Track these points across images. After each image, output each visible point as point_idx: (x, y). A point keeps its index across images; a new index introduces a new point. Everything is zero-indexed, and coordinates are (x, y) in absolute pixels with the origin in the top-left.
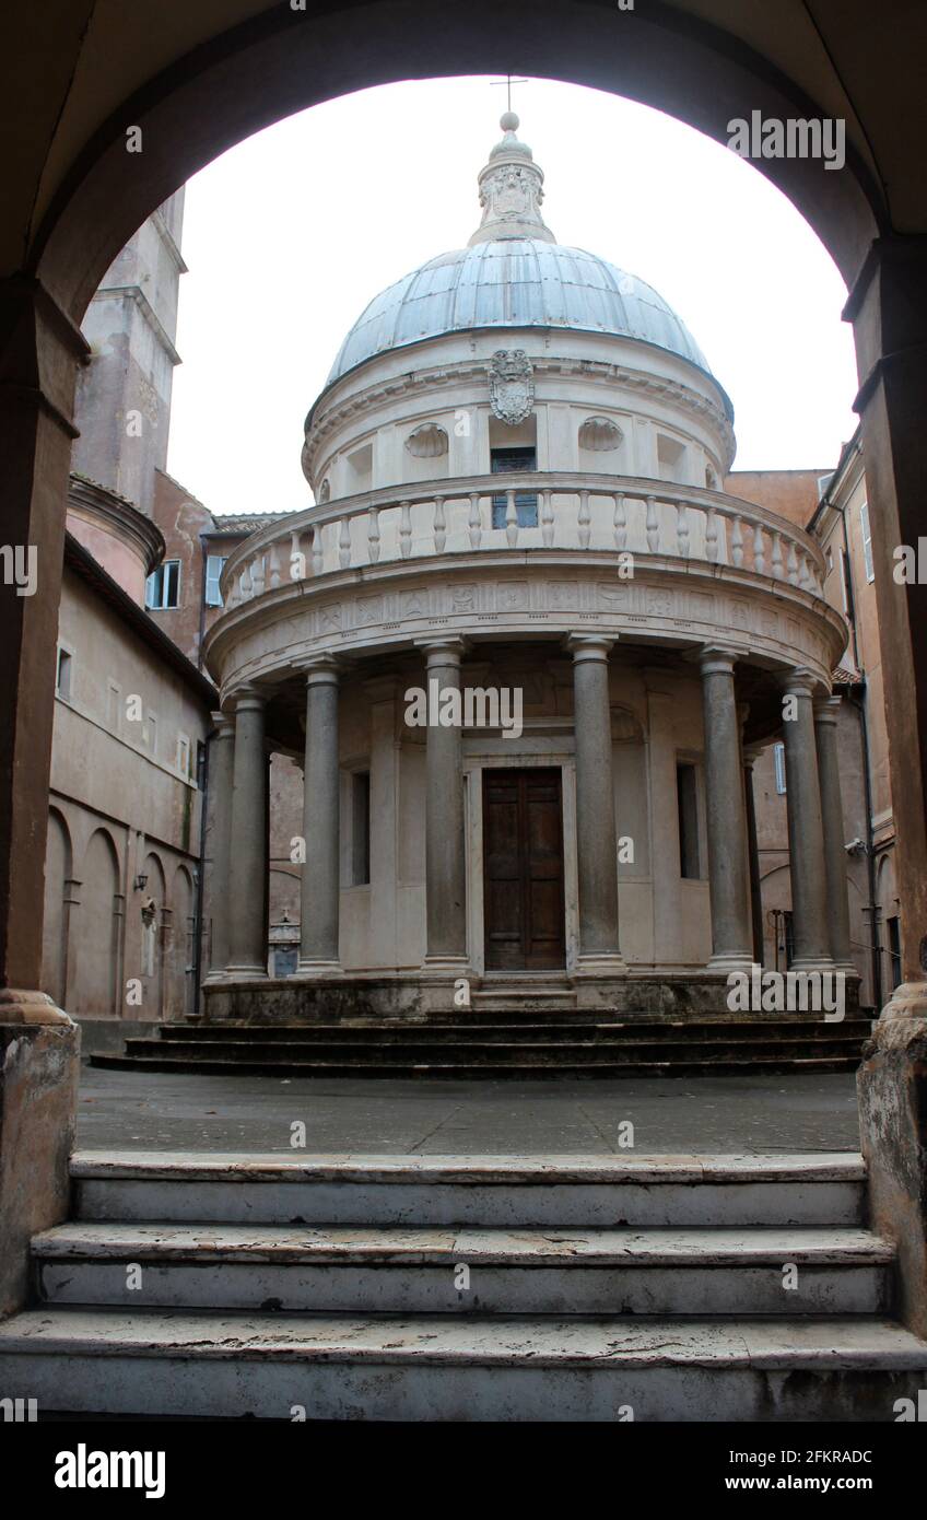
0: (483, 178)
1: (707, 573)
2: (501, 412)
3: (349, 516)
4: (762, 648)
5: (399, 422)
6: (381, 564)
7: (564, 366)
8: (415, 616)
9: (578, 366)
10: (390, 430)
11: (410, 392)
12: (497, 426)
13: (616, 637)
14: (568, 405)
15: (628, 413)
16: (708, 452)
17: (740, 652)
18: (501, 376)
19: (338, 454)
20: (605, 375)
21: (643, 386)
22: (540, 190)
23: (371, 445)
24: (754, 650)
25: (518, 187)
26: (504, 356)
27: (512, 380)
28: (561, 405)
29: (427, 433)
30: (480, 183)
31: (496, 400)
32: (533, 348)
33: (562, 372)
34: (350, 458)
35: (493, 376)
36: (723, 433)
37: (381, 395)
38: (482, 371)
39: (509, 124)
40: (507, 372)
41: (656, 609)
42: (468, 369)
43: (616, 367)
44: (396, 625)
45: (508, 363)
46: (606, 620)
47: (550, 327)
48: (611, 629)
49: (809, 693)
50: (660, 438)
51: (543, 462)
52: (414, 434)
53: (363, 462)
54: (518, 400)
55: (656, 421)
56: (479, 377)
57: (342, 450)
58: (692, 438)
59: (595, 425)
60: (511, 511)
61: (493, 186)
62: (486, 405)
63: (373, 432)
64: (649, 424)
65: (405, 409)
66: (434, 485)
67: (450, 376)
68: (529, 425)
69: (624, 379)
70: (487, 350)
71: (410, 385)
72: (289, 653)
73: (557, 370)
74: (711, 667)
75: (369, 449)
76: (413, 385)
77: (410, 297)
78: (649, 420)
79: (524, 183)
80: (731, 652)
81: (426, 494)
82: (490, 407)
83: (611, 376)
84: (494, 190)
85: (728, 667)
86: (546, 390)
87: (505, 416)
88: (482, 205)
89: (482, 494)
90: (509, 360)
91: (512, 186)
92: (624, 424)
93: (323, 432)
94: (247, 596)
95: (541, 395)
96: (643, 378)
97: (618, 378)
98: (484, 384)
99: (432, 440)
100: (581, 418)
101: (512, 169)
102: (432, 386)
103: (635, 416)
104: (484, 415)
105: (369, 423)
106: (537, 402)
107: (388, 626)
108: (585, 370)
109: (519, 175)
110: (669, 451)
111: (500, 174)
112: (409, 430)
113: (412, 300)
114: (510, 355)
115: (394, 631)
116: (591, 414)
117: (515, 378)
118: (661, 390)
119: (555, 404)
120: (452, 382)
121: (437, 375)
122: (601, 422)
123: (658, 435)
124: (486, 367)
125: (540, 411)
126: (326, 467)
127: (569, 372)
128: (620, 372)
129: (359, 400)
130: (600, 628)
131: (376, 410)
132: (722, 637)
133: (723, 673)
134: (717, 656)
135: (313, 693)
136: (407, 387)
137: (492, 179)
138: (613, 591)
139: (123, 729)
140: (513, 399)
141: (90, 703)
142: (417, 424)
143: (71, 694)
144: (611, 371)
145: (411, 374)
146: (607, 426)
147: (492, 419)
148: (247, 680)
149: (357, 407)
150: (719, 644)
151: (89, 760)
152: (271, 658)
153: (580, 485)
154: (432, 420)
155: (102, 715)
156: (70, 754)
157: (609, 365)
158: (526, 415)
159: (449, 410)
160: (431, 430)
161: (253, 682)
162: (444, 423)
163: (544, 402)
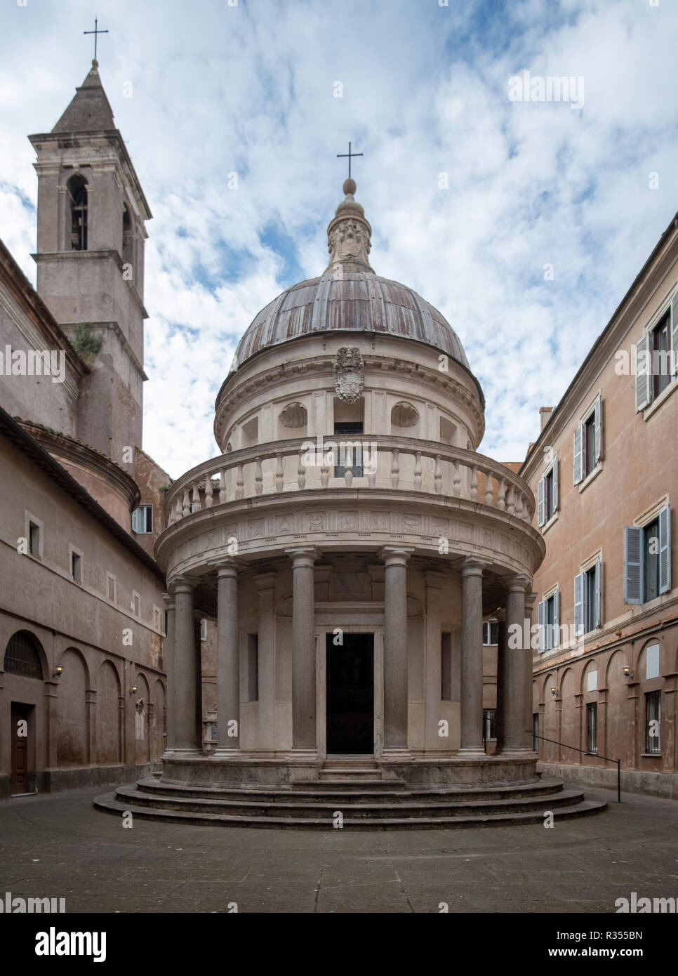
0: (331, 230)
1: (471, 509)
2: (342, 395)
3: (242, 464)
4: (500, 560)
5: (276, 401)
6: (263, 496)
7: (384, 362)
8: (285, 533)
9: (392, 363)
10: (269, 407)
11: (283, 379)
12: (340, 405)
13: (413, 550)
14: (385, 392)
15: (423, 400)
16: (469, 433)
17: (488, 562)
18: (343, 367)
19: (236, 425)
20: (409, 371)
21: (433, 380)
22: (369, 241)
23: (257, 417)
24: (495, 562)
25: (355, 237)
26: (345, 353)
27: (350, 371)
28: (381, 392)
29: (293, 409)
30: (329, 234)
31: (339, 386)
32: (365, 349)
33: (383, 367)
34: (243, 427)
35: (338, 369)
36: (478, 420)
37: (263, 381)
38: (330, 365)
39: (350, 188)
40: (347, 364)
41: (438, 532)
42: (320, 362)
43: (417, 366)
44: (273, 538)
45: (348, 358)
46: (407, 539)
47: (375, 333)
48: (410, 545)
49: (523, 590)
50: (443, 419)
51: (367, 431)
52: (285, 410)
53: (252, 430)
54: (353, 386)
55: (439, 407)
56: (328, 369)
57: (239, 422)
58: (461, 422)
59: (402, 406)
61: (338, 235)
62: (331, 390)
63: (258, 409)
64: (435, 409)
65: (279, 392)
66: (299, 441)
67: (310, 368)
68: (359, 405)
69: (422, 375)
70: (333, 349)
71: (282, 375)
72: (206, 556)
73: (379, 366)
74: (469, 571)
75: (255, 421)
76: (285, 374)
77: (283, 309)
78: (436, 406)
79: (358, 235)
80: (482, 562)
81: (292, 449)
82: (335, 391)
83: (414, 372)
84: (339, 239)
85: (478, 572)
86: (372, 381)
87: (345, 397)
88: (330, 252)
90: (348, 356)
91: (350, 236)
92: (419, 407)
93: (227, 410)
94: (179, 518)
95: (368, 384)
96: (434, 375)
97: (415, 370)
98: (331, 374)
99: (296, 415)
100: (394, 401)
101: (350, 223)
102: (297, 375)
103: (427, 403)
104: (330, 397)
105: (256, 402)
106: (367, 389)
107: (268, 539)
108: (397, 368)
109: (355, 227)
110: (447, 429)
111: (342, 226)
112: (283, 406)
113: (284, 311)
114: (349, 351)
115: (272, 543)
116: (399, 399)
117: (352, 369)
118: (445, 385)
119: (377, 391)
120: (311, 372)
121: (299, 366)
122: (406, 405)
123: (441, 417)
124: (334, 361)
125: (367, 396)
126: (229, 435)
127: (387, 368)
128: (420, 370)
129: (249, 384)
130: (403, 544)
131: (260, 393)
132: (477, 552)
133: (476, 575)
134: (474, 565)
135: (221, 582)
136: (281, 376)
137: (337, 231)
138: (412, 519)
139: (118, 602)
140: (349, 385)
141: (95, 586)
142: (286, 403)
143: (82, 580)
144: (413, 368)
145: (283, 365)
146: (409, 408)
147: (336, 400)
148: (181, 573)
149: (248, 390)
150: (476, 557)
151: (97, 620)
152: (195, 559)
153: (394, 445)
154: (297, 400)
155: (104, 593)
156: (84, 617)
157: (413, 363)
158: (358, 398)
159: (308, 393)
160: (296, 407)
161: (184, 575)
162: (304, 403)
163: (370, 389)
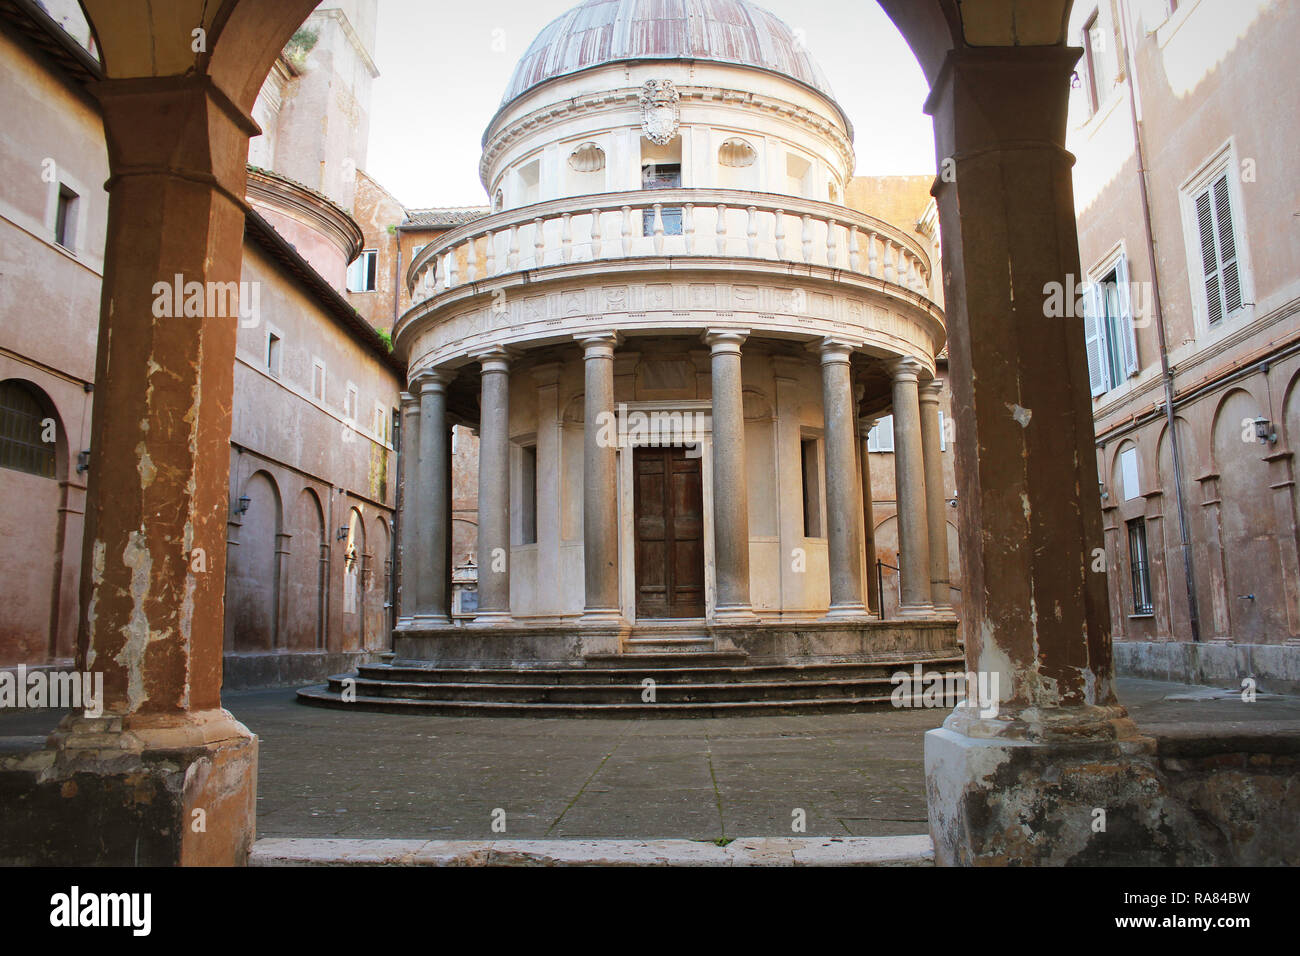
1: (827, 277)
2: (650, 134)
3: (518, 225)
4: (876, 340)
5: (563, 141)
6: (544, 268)
7: (706, 93)
8: (574, 314)
9: (718, 93)
10: (556, 147)
11: (573, 114)
12: (648, 145)
13: (748, 332)
14: (708, 127)
15: (761, 135)
16: (831, 168)
17: (855, 344)
18: (651, 102)
19: (509, 168)
20: (741, 101)
21: (774, 110)
23: (539, 161)
24: (867, 342)
26: (654, 84)
27: (660, 106)
28: (703, 128)
29: (587, 150)
31: (647, 123)
32: (679, 77)
33: (704, 98)
34: (520, 171)
35: (644, 103)
37: (547, 117)
38: (634, 97)
40: (656, 99)
41: (782, 308)
42: (622, 95)
43: (751, 95)
44: (557, 321)
45: (657, 91)
46: (739, 317)
47: (693, 59)
48: (744, 326)
49: (915, 378)
50: (790, 157)
51: (687, 178)
52: (575, 151)
53: (532, 174)
54: (666, 124)
55: (784, 141)
56: (632, 103)
57: (514, 164)
58: (816, 155)
59: (732, 143)
60: (658, 222)
62: (638, 127)
63: (540, 149)
64: (779, 144)
65: (568, 129)
66: (592, 198)
67: (608, 101)
68: (676, 145)
69: (758, 105)
70: (639, 78)
71: (572, 109)
72: (466, 344)
73: (700, 96)
74: (829, 357)
75: (536, 164)
76: (575, 110)
77: (574, 30)
78: (779, 141)
80: (848, 344)
81: (584, 207)
82: (641, 129)
83: (746, 102)
85: (845, 357)
86: (692, 113)
87: (654, 137)
89: (633, 207)
90: (658, 88)
92: (755, 142)
93: (498, 147)
94: (430, 294)
95: (685, 118)
96: (775, 104)
97: (749, 101)
98: (636, 108)
99: (591, 156)
100: (721, 138)
102: (590, 110)
103: (767, 137)
104: (637, 135)
105: (537, 140)
106: (682, 124)
107: (551, 322)
108: (723, 98)
110: (798, 167)
112: (572, 147)
113: (575, 34)
114: (659, 83)
115: (557, 326)
116: (729, 135)
117: (664, 104)
118: (790, 114)
119: (696, 126)
120: (609, 106)
121: (595, 100)
122: (738, 143)
123: (788, 154)
124: (639, 93)
125: (683, 132)
126: (500, 178)
127: (710, 99)
128: (755, 99)
129: (528, 120)
130: (734, 325)
131: (543, 130)
132: (839, 331)
133: (840, 362)
134: (835, 348)
135: (486, 379)
136: (570, 110)
138: (747, 293)
139: (327, 402)
140: (661, 123)
141: (297, 379)
142: (578, 143)
143: (280, 372)
144: (746, 98)
145: (573, 99)
146: (742, 145)
147: (644, 141)
148: (430, 366)
149: (526, 126)
150: (837, 338)
151: (297, 428)
152: (451, 348)
153: (717, 200)
154: (591, 139)
155: (308, 389)
156: (279, 424)
157: (745, 93)
158: (672, 136)
159: (606, 131)
160: (590, 149)
161: (435, 368)
162: (601, 142)
163: (688, 125)
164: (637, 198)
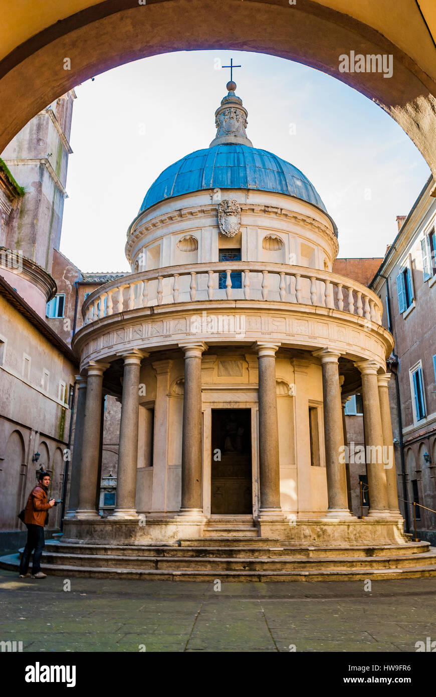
0: (217, 114)
1: (325, 312)
3: (148, 280)
4: (354, 351)
5: (174, 233)
6: (163, 304)
7: (256, 208)
8: (180, 332)
9: (263, 208)
10: (170, 237)
11: (180, 219)
12: (222, 237)
13: (280, 344)
14: (257, 228)
15: (287, 232)
16: (325, 251)
17: (342, 352)
19: (143, 248)
20: (275, 213)
21: (295, 219)
22: (246, 120)
23: (160, 244)
24: (348, 351)
25: (235, 118)
28: (254, 227)
29: (188, 239)
30: (216, 117)
32: (241, 199)
33: (255, 211)
34: (150, 250)
37: (166, 220)
38: (215, 210)
39: (231, 86)
41: (300, 331)
42: (208, 208)
43: (281, 209)
44: (169, 336)
46: (275, 336)
47: (249, 189)
48: (278, 341)
49: (376, 373)
50: (302, 245)
51: (245, 256)
52: (182, 239)
53: (157, 253)
55: (301, 236)
56: (214, 213)
57: (145, 246)
58: (318, 245)
59: (271, 236)
60: (229, 282)
61: (222, 118)
62: (217, 227)
63: (161, 237)
64: (298, 238)
65: (176, 227)
66: (191, 266)
67: (200, 212)
68: (239, 238)
69: (286, 215)
72: (116, 348)
73: (252, 210)
74: (327, 359)
75: (159, 246)
76: (181, 215)
77: (181, 171)
78: (298, 236)
79: (238, 117)
80: (337, 352)
81: (187, 271)
82: (219, 228)
84: (223, 120)
85: (336, 360)
86: (247, 219)
88: (217, 127)
89: (214, 272)
91: (232, 118)
92: (284, 237)
94: (95, 319)
95: (244, 222)
96: (295, 215)
97: (280, 213)
98: (216, 216)
99: (190, 243)
100: (263, 234)
101: (232, 109)
102: (190, 216)
103: (290, 234)
104: (216, 231)
105: (159, 233)
106: (242, 226)
107: (166, 336)
108: (266, 211)
109: (235, 113)
110: (308, 252)
111: (226, 112)
112: (181, 237)
113: (182, 173)
115: (168, 339)
116: (269, 232)
118: (304, 221)
119: (251, 227)
120: (201, 215)
121: (193, 211)
122: (274, 236)
123: (301, 243)
124: (217, 208)
125: (243, 230)
126: (138, 254)
127: (259, 212)
128: (283, 212)
129: (154, 222)
130: (272, 340)
131: (162, 227)
132: (332, 344)
133: (333, 363)
134: (330, 354)
135: (127, 369)
136: (178, 216)
137: (222, 114)
138: (279, 321)
139: (31, 380)
141: (14, 366)
142: (183, 235)
144: (279, 211)
145: (180, 210)
146: (277, 238)
147: (220, 234)
149: (154, 225)
150: (331, 348)
151: (12, 395)
152: (106, 350)
154: (191, 233)
155: (20, 372)
157: (278, 208)
159: (199, 228)
160: (190, 238)
162: (197, 235)
163: (246, 226)
164: (216, 266)
